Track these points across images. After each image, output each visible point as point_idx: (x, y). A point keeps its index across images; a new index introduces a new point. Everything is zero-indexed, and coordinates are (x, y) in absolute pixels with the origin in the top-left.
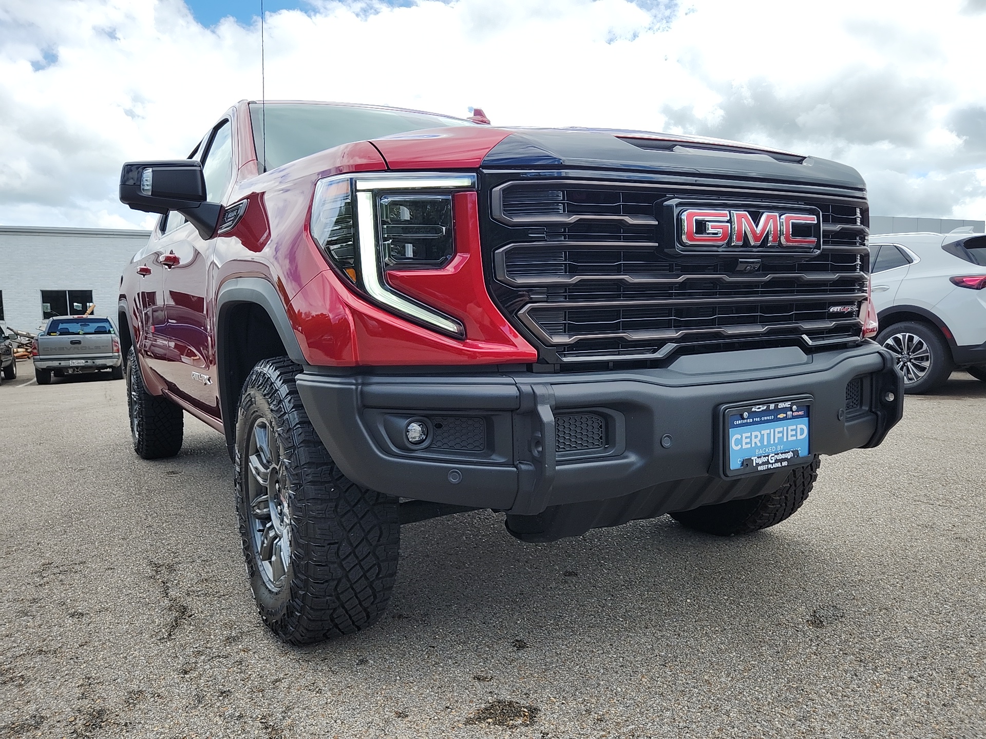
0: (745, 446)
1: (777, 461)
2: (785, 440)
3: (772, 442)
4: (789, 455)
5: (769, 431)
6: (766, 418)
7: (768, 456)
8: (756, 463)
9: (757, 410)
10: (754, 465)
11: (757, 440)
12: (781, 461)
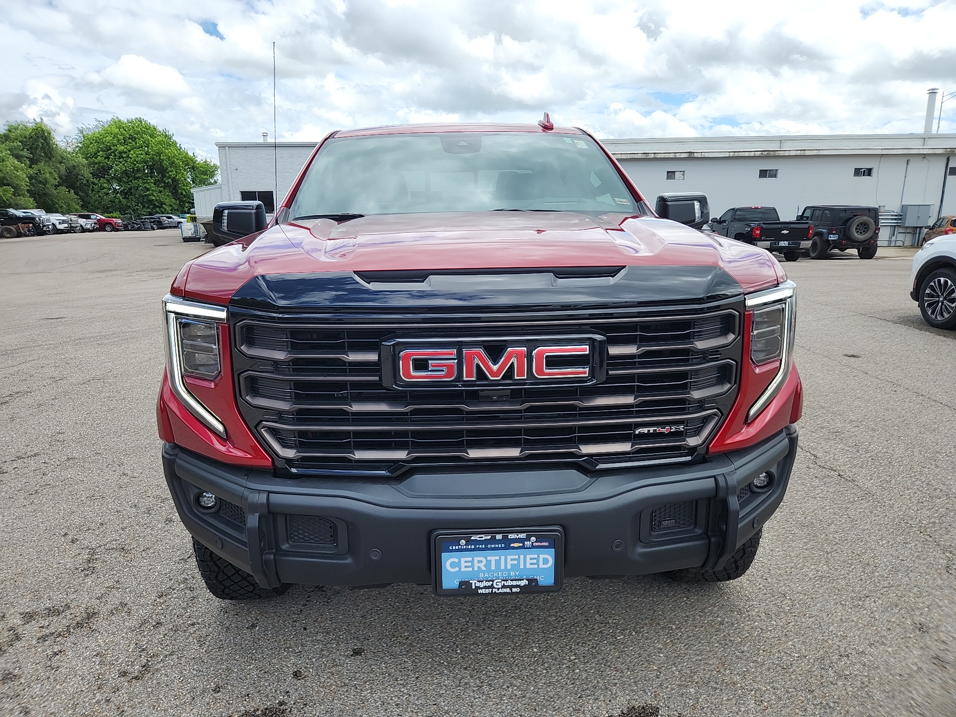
0: (463, 569)
1: (504, 587)
2: (522, 567)
3: (503, 567)
4: (523, 583)
5: (498, 558)
6: (493, 546)
7: (493, 581)
8: (475, 586)
9: (478, 539)
10: (473, 587)
11: (482, 566)
12: (511, 587)
